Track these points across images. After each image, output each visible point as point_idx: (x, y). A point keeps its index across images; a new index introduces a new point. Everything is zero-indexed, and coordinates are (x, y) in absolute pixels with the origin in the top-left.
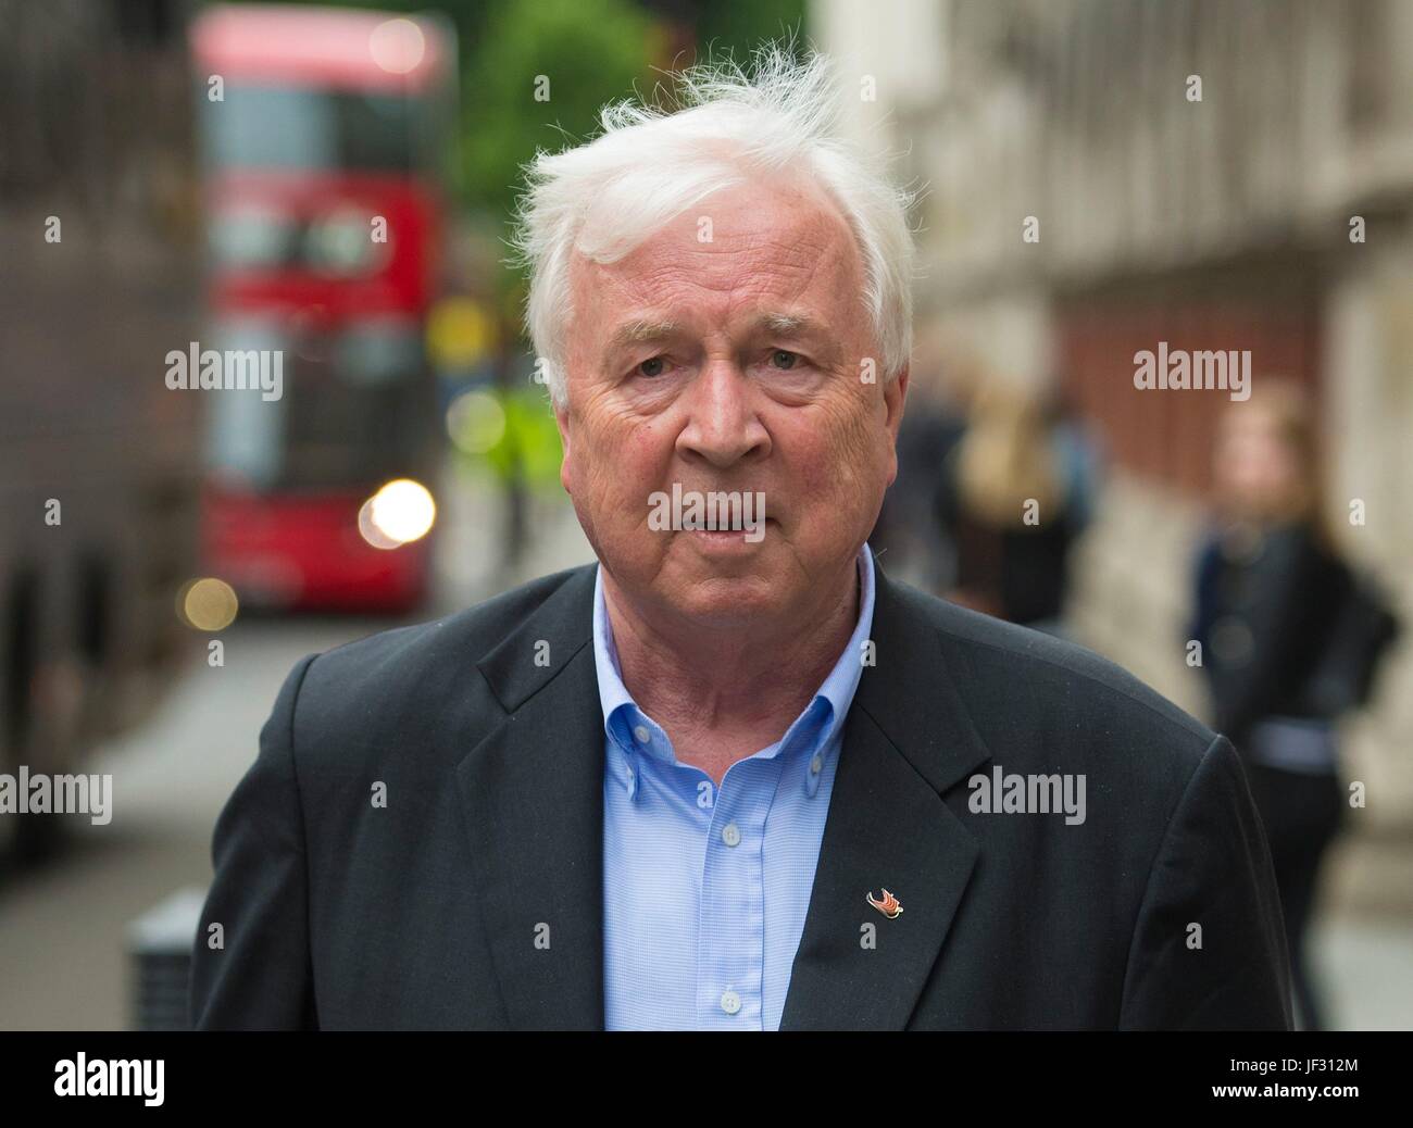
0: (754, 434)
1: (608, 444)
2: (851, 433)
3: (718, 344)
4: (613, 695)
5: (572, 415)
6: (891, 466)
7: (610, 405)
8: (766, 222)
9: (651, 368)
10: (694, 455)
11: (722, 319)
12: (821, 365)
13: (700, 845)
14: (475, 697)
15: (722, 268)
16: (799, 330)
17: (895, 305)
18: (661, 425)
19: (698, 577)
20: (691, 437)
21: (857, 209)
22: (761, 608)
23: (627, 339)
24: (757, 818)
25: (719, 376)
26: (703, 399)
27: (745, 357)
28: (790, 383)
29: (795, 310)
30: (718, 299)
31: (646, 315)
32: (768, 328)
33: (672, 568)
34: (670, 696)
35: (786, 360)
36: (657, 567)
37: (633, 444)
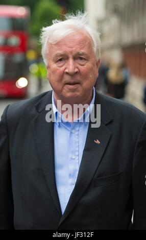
0: (76, 70)
1: (54, 72)
2: (91, 69)
3: (71, 56)
5: (48, 67)
6: (98, 75)
7: (54, 66)
8: (78, 37)
9: (60, 60)
10: (67, 73)
11: (71, 52)
12: (86, 59)
14: (34, 111)
15: (71, 45)
16: (83, 54)
17: (98, 50)
18: (62, 69)
19: (68, 92)
20: (67, 71)
21: (92, 35)
22: (78, 97)
23: (57, 56)
24: (78, 129)
25: (71, 61)
26: (68, 65)
27: (75, 58)
28: (82, 62)
29: (82, 51)
30: (70, 49)
31: (60, 52)
32: (78, 54)
33: (64, 91)
35: (81, 59)
36: (62, 91)
37: (58, 72)
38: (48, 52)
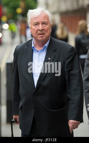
0: (43, 28)
1: (34, 30)
2: (49, 28)
3: (40, 23)
4: (33, 46)
5: (31, 28)
6: (51, 31)
7: (34, 27)
8: (43, 15)
9: (36, 25)
10: (39, 30)
11: (41, 21)
12: (47, 24)
13: (38, 55)
15: (40, 18)
16: (45, 22)
17: (51, 20)
18: (37, 28)
19: (40, 38)
20: (39, 29)
21: (48, 14)
22: (44, 40)
23: (35, 23)
25: (40, 25)
27: (42, 24)
28: (45, 25)
29: (45, 21)
30: (40, 20)
31: (36, 21)
32: (44, 22)
33: (38, 37)
34: (38, 45)
35: (45, 24)
36: (37, 37)
37: (35, 29)
38: (30, 22)
